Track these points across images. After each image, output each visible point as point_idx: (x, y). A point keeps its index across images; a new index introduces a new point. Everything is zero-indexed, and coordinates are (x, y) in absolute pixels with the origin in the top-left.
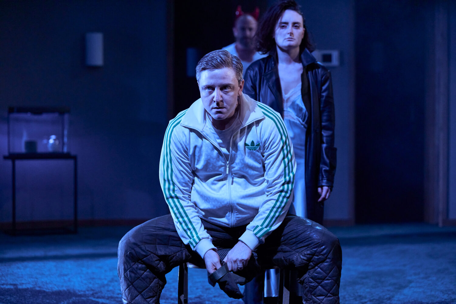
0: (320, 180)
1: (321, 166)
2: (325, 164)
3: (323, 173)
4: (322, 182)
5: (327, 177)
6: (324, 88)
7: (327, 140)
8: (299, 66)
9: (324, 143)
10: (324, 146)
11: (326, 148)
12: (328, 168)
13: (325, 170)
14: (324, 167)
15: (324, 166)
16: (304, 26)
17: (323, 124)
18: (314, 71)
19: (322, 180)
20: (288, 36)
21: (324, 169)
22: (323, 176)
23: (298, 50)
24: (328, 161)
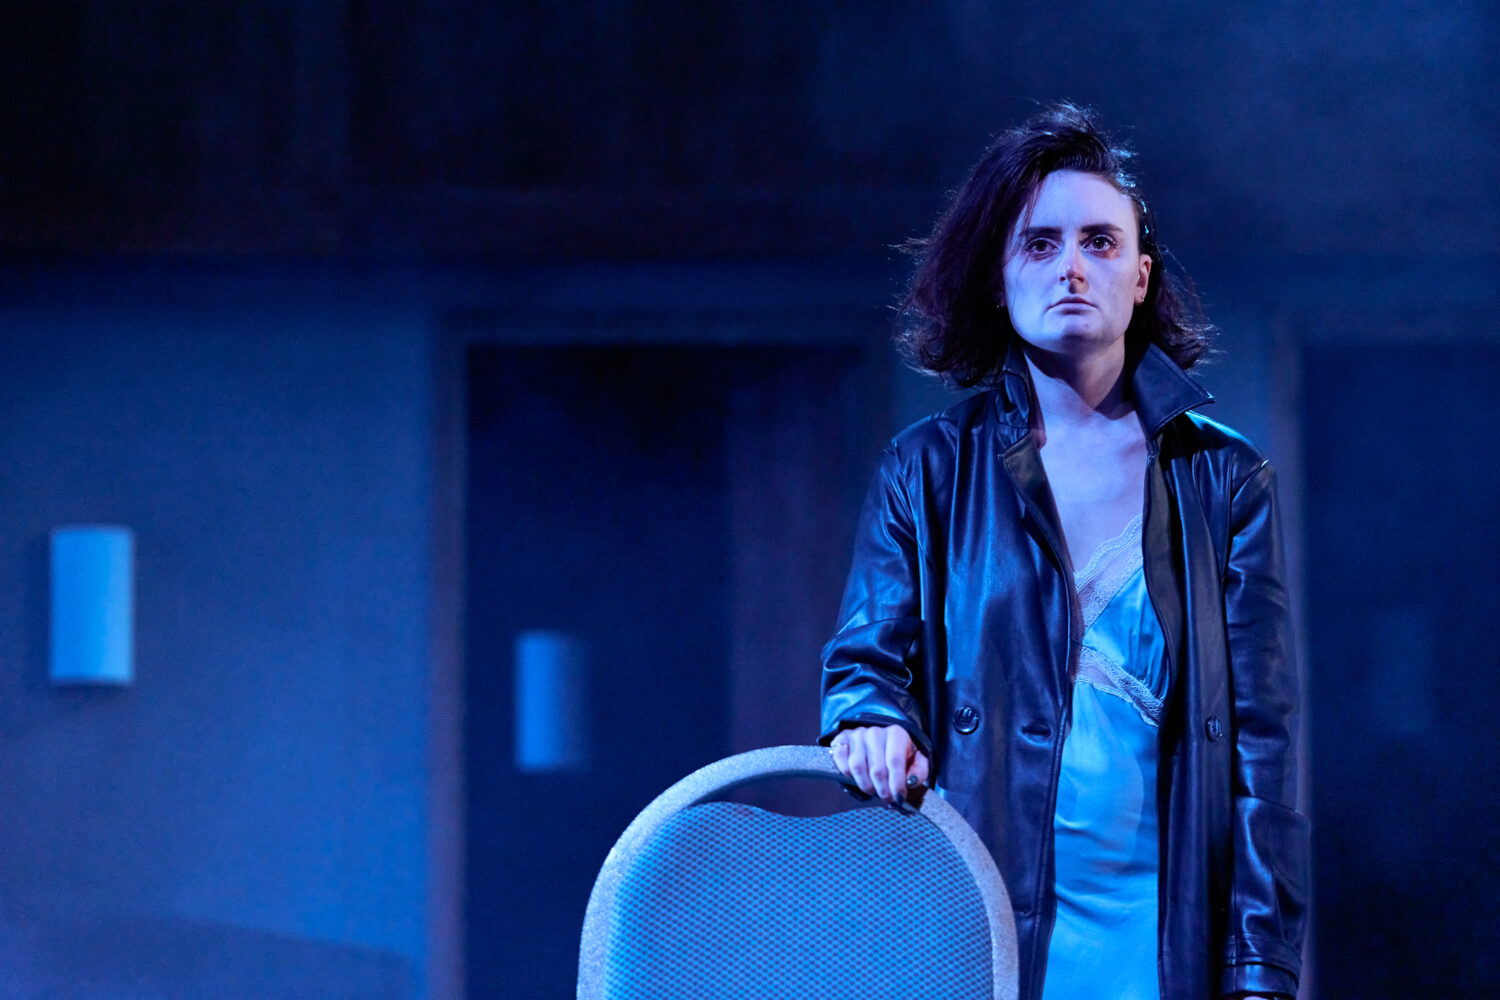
0: (1232, 966)
1: (1237, 898)
2: (1256, 890)
3: (1247, 935)
4: (1241, 973)
5: (1263, 951)
6: (1240, 542)
7: (1259, 781)
8: (1128, 430)
9: (1246, 793)
10: (1251, 804)
11: (1258, 818)
12: (1265, 911)
13: (1253, 919)
14: (1253, 907)
15: (1250, 901)
16: (1145, 246)
17: (1239, 704)
18: (1196, 458)
19: (1241, 964)
20: (1062, 291)
21: (1248, 912)
22: (1243, 946)
23: (1116, 353)
24: (1265, 876)
